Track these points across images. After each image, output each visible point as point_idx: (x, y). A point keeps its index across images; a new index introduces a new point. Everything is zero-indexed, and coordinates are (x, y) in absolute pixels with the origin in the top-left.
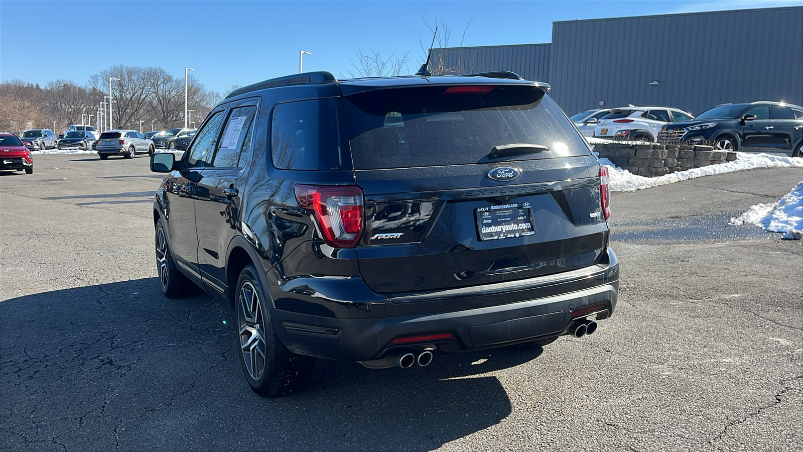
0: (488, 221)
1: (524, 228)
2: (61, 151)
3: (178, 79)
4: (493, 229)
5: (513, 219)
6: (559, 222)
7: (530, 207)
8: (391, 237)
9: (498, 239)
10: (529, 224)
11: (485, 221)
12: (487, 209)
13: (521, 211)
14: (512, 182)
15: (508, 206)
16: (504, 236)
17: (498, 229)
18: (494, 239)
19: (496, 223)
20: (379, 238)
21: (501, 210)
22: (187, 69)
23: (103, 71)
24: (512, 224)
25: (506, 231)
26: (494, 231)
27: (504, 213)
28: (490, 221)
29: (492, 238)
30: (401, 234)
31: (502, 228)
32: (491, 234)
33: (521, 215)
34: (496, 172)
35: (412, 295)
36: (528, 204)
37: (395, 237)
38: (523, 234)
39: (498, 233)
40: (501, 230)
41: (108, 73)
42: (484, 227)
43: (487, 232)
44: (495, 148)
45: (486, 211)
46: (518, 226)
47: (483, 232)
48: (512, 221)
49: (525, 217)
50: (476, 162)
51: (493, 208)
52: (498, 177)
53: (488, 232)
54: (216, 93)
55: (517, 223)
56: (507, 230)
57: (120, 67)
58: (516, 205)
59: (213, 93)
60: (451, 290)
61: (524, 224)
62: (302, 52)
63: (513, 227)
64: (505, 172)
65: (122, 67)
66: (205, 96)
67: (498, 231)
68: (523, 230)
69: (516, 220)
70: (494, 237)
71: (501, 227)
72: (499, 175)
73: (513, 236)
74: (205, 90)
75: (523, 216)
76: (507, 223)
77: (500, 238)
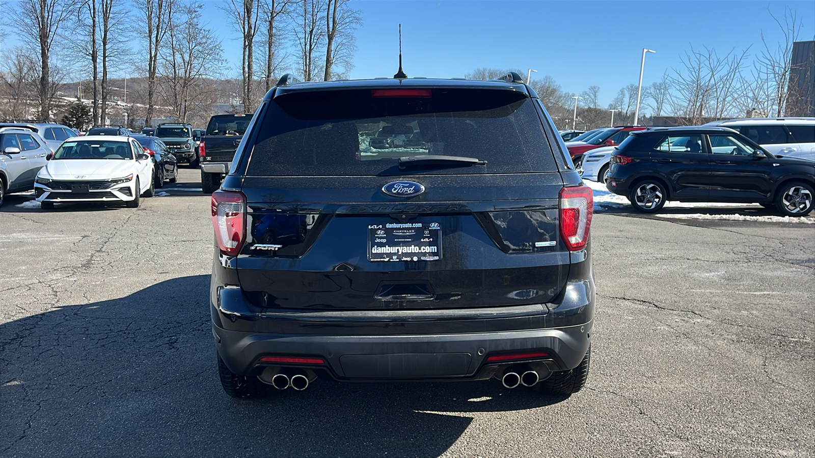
0: (382, 240)
1: (427, 251)
2: (405, 149)
3: (535, 81)
4: (387, 250)
5: (416, 239)
6: (482, 249)
7: (439, 228)
8: (269, 249)
9: (389, 261)
10: (436, 247)
11: (377, 240)
12: (381, 226)
13: (427, 232)
14: (414, 198)
15: (409, 225)
16: (397, 259)
17: (393, 250)
18: (384, 261)
19: (391, 243)
20: (258, 248)
21: (399, 229)
22: (530, 70)
23: (467, 74)
24: (413, 246)
25: (402, 252)
26: (387, 252)
27: (404, 232)
28: (384, 241)
29: (382, 260)
30: (279, 246)
31: (398, 250)
32: (381, 255)
33: (426, 237)
34: (392, 186)
35: (286, 312)
36: (436, 225)
37: (273, 249)
38: (423, 258)
39: (390, 255)
40: (396, 252)
41: (471, 76)
42: (376, 246)
43: (378, 252)
44: (400, 159)
45: (379, 229)
46: (420, 249)
47: (373, 252)
48: (413, 243)
49: (431, 239)
50: (377, 174)
51: (388, 226)
52: (395, 192)
53: (380, 252)
54: (572, 94)
55: (419, 245)
56: (404, 252)
57: (483, 70)
58: (420, 225)
59: (569, 94)
60: (329, 313)
61: (428, 247)
62: (645, 50)
63: (414, 249)
64: (404, 187)
65: (485, 70)
66: (561, 97)
67: (392, 252)
68: (425, 254)
69: (419, 242)
70: (384, 258)
71: (397, 248)
72: (394, 190)
73: (409, 259)
74: (562, 92)
75: (429, 238)
76: (407, 244)
77: (391, 260)
